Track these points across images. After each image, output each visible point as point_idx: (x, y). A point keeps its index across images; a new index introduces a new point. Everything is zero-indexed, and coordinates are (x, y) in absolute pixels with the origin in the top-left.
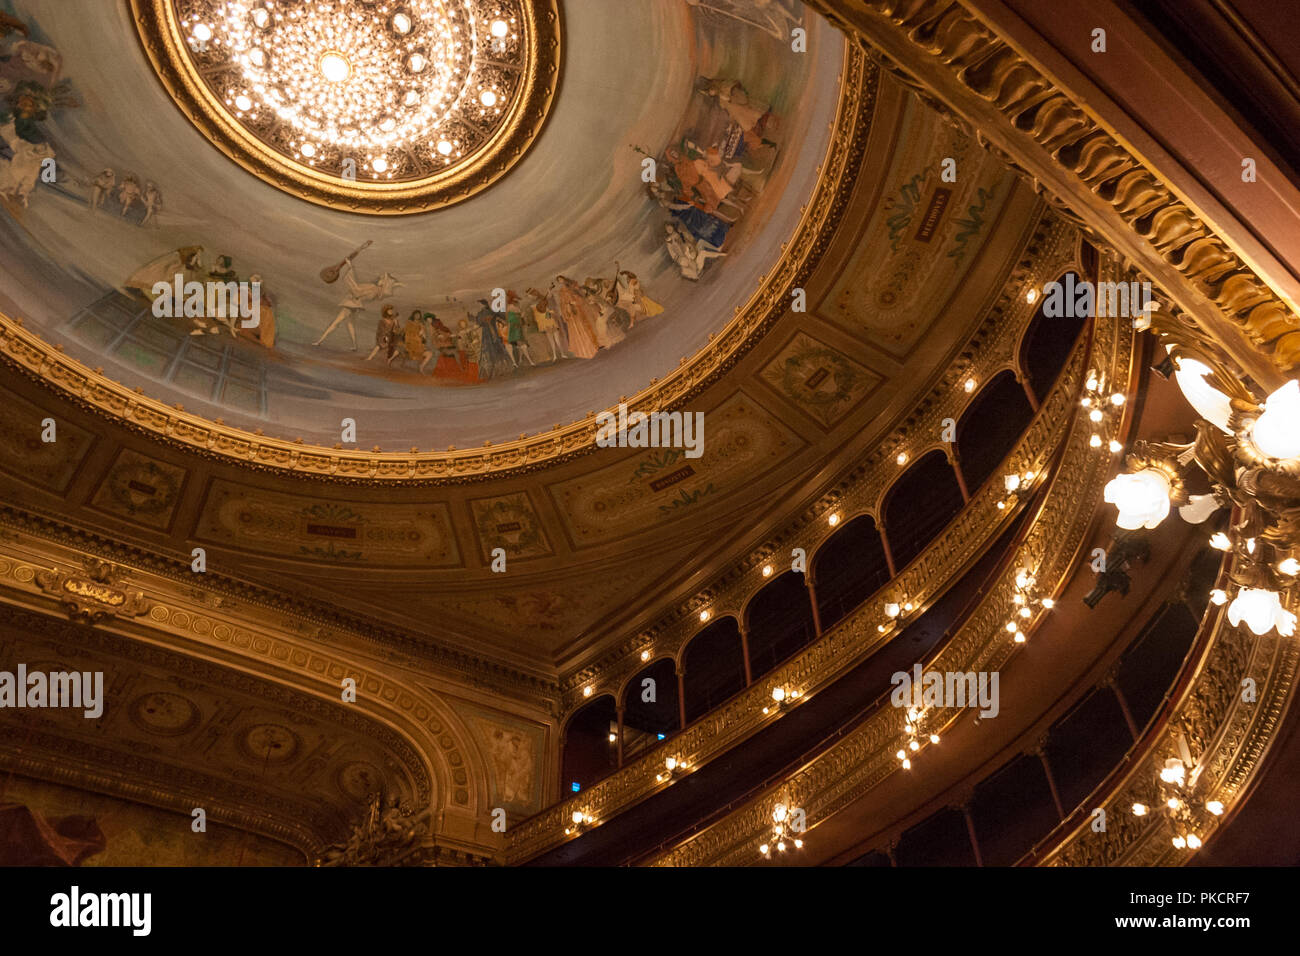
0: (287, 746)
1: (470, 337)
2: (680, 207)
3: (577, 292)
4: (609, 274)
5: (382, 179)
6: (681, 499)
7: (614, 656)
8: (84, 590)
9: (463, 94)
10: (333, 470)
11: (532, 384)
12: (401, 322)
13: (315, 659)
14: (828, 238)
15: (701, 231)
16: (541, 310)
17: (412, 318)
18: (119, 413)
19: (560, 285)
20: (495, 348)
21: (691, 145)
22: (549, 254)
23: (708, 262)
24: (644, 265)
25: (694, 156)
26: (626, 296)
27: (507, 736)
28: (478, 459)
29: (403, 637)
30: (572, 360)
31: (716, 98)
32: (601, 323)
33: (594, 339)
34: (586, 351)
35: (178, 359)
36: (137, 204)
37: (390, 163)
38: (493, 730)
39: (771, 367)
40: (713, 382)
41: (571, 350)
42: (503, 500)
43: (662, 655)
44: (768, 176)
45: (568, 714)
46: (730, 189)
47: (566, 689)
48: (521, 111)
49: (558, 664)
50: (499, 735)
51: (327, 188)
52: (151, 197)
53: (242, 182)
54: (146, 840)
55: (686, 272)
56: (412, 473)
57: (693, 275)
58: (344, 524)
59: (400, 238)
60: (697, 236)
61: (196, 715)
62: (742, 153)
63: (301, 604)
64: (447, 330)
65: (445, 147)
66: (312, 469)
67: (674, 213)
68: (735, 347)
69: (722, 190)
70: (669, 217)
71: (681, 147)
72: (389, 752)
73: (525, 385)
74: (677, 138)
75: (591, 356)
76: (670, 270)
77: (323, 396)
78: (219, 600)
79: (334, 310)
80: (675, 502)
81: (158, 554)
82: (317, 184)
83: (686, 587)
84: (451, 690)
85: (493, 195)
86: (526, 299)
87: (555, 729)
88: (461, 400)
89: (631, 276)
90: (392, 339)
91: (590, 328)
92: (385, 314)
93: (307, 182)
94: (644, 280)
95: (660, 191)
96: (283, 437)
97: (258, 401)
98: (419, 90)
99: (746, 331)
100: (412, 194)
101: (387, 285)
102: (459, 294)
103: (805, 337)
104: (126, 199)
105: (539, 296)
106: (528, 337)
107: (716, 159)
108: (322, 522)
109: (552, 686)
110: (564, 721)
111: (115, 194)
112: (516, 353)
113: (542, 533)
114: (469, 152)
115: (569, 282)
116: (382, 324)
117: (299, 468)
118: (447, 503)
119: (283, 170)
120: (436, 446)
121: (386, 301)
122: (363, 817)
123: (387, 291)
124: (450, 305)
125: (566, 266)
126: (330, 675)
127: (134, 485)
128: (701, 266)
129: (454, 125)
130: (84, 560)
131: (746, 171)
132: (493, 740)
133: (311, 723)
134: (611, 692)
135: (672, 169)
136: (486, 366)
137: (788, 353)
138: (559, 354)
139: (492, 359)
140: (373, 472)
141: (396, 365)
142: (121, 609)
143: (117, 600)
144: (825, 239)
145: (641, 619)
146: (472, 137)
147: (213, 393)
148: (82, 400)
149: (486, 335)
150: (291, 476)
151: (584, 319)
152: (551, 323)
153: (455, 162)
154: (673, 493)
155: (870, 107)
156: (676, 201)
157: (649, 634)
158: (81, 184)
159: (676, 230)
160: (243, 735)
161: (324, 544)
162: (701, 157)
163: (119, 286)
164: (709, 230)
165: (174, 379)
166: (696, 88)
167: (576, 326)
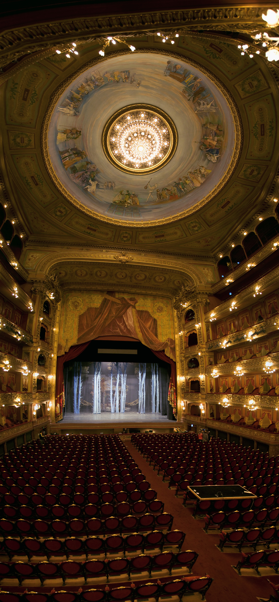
0: (163, 279)
1: (174, 190)
2: (208, 150)
3: (193, 174)
4: (198, 168)
5: (151, 166)
6: (229, 208)
7: (225, 248)
8: (122, 258)
9: (161, 145)
10: (157, 224)
11: (189, 195)
12: (161, 192)
13: (164, 262)
14: (243, 143)
15: (213, 153)
16: (187, 180)
17: (163, 190)
18: (119, 224)
19: (189, 174)
20: (180, 190)
21: (205, 137)
22: (185, 168)
23: (217, 158)
24: (204, 164)
25: (207, 139)
26: (203, 171)
27: (206, 269)
28: (184, 213)
29: (178, 254)
30: (196, 188)
31: (207, 127)
32: (199, 178)
33: (199, 182)
34: (198, 185)
35: (124, 212)
36: (112, 186)
37: (152, 162)
38: (202, 268)
39: (240, 174)
40: (229, 182)
41: (195, 186)
42: (192, 221)
43: (237, 245)
44: (223, 137)
45: (217, 262)
46: (216, 142)
47: (216, 257)
48: (172, 144)
49: (212, 252)
50: (204, 269)
51: (142, 171)
52: (113, 184)
53: (128, 176)
54: (144, 300)
55: (213, 162)
56: (172, 220)
57: (215, 162)
58: (162, 234)
59: (156, 176)
60: (213, 154)
61: (146, 277)
62: (216, 135)
63: (157, 252)
64: (170, 190)
65: (160, 156)
66: (154, 225)
67: (207, 151)
68: (231, 173)
69: (215, 143)
70: (206, 152)
71: (204, 138)
72: (183, 276)
73: (188, 196)
74: (202, 137)
75: (200, 186)
76: (210, 162)
77: (151, 211)
78: (143, 254)
79: (148, 194)
80: (228, 209)
81: (131, 248)
82: (140, 171)
83: (237, 229)
84: (191, 262)
85: (171, 162)
86: (183, 179)
87: (216, 266)
88: (177, 203)
89: (203, 167)
90: (160, 196)
91: (197, 180)
92: (158, 191)
93: (138, 171)
94: (206, 166)
95: (203, 148)
96: (147, 221)
97: (140, 216)
98: (154, 140)
99: (232, 168)
100: (157, 167)
101: (156, 185)
102: (170, 182)
103: (246, 165)
104: (110, 186)
105: (186, 177)
106: (186, 186)
107: (211, 138)
108: (157, 235)
109: (212, 257)
110: (217, 264)
111: (108, 186)
112: (184, 190)
113: (202, 226)
114: (165, 155)
115: (190, 172)
116: (157, 193)
117: (151, 226)
118: (181, 225)
119: (134, 171)
120: (175, 214)
121: (157, 189)
122: (181, 290)
123: (157, 187)
124: (169, 185)
125: (189, 169)
126: (168, 264)
127: (124, 237)
128: (216, 159)
129: (161, 151)
130: (120, 252)
131: (218, 138)
132: (203, 270)
133: (166, 273)
134: (227, 255)
135: (203, 143)
136: (179, 195)
137: (243, 169)
138: (193, 187)
139: (180, 193)
140: (165, 222)
141: (162, 200)
142: (129, 260)
143: (127, 258)
144: (242, 143)
145: (229, 239)
146: (165, 152)
147: (132, 216)
148: (113, 224)
149: (177, 189)
150: (150, 227)
151: (196, 178)
152: (189, 182)
153: (163, 158)
154: (227, 208)
155: (240, 116)
156: (206, 149)
157: (232, 241)
158: (102, 186)
159: (208, 154)
160: (154, 279)
161: (159, 239)
162: (208, 139)
163: (112, 202)
164: (215, 152)
165: (125, 216)
166: (203, 127)
167: (194, 181)
